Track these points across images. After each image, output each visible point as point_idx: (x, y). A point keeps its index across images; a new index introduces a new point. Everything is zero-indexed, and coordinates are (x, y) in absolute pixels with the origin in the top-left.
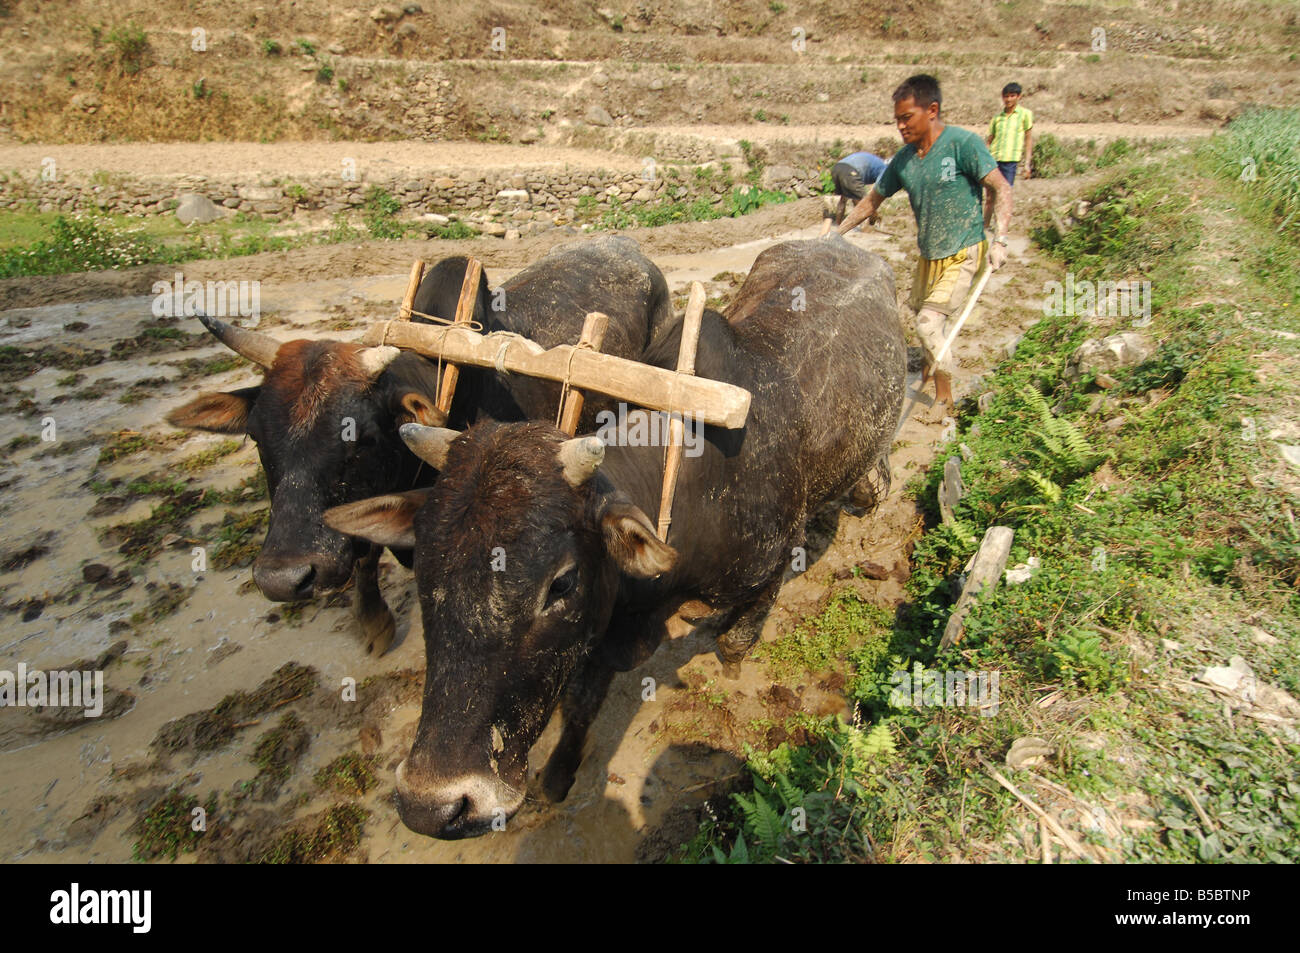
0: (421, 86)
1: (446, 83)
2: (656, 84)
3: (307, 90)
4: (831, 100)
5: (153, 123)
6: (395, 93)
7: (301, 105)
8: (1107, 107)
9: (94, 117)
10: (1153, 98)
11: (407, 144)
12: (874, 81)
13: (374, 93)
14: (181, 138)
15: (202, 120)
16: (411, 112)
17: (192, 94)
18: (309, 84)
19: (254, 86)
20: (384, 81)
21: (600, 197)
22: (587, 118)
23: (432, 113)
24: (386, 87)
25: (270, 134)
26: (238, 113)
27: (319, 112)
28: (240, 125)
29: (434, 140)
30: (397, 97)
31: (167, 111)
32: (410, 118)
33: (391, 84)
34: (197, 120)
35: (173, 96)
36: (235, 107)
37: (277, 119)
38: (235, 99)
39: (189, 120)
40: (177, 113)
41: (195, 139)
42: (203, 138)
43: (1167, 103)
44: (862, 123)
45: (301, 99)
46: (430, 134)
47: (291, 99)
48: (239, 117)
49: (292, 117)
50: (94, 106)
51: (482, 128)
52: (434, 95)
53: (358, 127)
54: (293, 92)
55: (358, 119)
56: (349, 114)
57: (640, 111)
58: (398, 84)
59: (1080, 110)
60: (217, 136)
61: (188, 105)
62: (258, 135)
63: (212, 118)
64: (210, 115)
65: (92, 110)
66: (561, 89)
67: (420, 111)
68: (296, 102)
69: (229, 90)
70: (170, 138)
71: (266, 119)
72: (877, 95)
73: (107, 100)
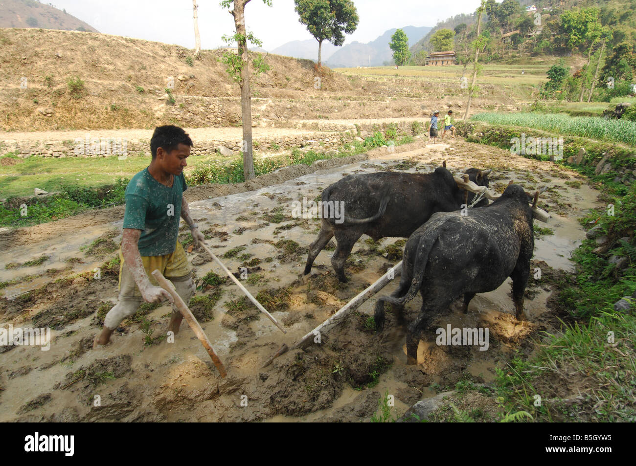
0: (211, 107)
1: (221, 106)
2: (289, 106)
3: (163, 108)
4: (338, 112)
5: (89, 121)
6: (202, 109)
7: (162, 113)
8: (401, 113)
9: (50, 119)
10: (411, 110)
11: (208, 128)
12: (348, 106)
13: (194, 109)
14: (104, 128)
15: (115, 120)
16: (209, 116)
17: (109, 109)
18: (163, 105)
19: (138, 105)
20: (197, 104)
21: (324, 142)
22: (270, 118)
23: (217, 117)
24: (198, 107)
25: (149, 125)
26: (133, 116)
27: (170, 116)
28: (135, 122)
29: (218, 127)
30: (203, 111)
31: (97, 116)
32: (208, 118)
33: (200, 106)
34: (112, 120)
35: (99, 109)
36: (132, 114)
37: (151, 119)
38: (131, 111)
39: (108, 120)
40: (102, 117)
41: (111, 128)
42: (114, 128)
43: (415, 112)
44: (349, 119)
45: (160, 111)
46: (216, 124)
47: (156, 111)
48: (134, 118)
49: (158, 119)
50: (51, 113)
51: (236, 122)
52: (217, 110)
53: (188, 122)
54: (156, 108)
55: (189, 119)
56: (184, 117)
57: (286, 115)
58: (202, 106)
59: (397, 114)
60: (121, 127)
61: (107, 113)
62: (144, 126)
63: (120, 118)
64: (118, 118)
65: (50, 115)
66: (259, 108)
67: (212, 116)
68: (159, 112)
69: (127, 107)
70: (99, 128)
71: (147, 119)
72: (350, 110)
73: (58, 110)
